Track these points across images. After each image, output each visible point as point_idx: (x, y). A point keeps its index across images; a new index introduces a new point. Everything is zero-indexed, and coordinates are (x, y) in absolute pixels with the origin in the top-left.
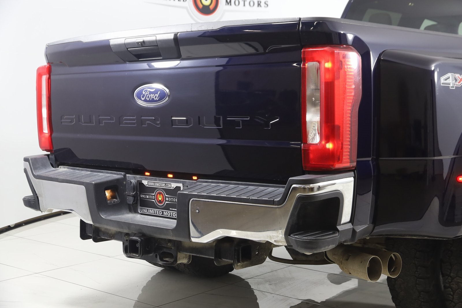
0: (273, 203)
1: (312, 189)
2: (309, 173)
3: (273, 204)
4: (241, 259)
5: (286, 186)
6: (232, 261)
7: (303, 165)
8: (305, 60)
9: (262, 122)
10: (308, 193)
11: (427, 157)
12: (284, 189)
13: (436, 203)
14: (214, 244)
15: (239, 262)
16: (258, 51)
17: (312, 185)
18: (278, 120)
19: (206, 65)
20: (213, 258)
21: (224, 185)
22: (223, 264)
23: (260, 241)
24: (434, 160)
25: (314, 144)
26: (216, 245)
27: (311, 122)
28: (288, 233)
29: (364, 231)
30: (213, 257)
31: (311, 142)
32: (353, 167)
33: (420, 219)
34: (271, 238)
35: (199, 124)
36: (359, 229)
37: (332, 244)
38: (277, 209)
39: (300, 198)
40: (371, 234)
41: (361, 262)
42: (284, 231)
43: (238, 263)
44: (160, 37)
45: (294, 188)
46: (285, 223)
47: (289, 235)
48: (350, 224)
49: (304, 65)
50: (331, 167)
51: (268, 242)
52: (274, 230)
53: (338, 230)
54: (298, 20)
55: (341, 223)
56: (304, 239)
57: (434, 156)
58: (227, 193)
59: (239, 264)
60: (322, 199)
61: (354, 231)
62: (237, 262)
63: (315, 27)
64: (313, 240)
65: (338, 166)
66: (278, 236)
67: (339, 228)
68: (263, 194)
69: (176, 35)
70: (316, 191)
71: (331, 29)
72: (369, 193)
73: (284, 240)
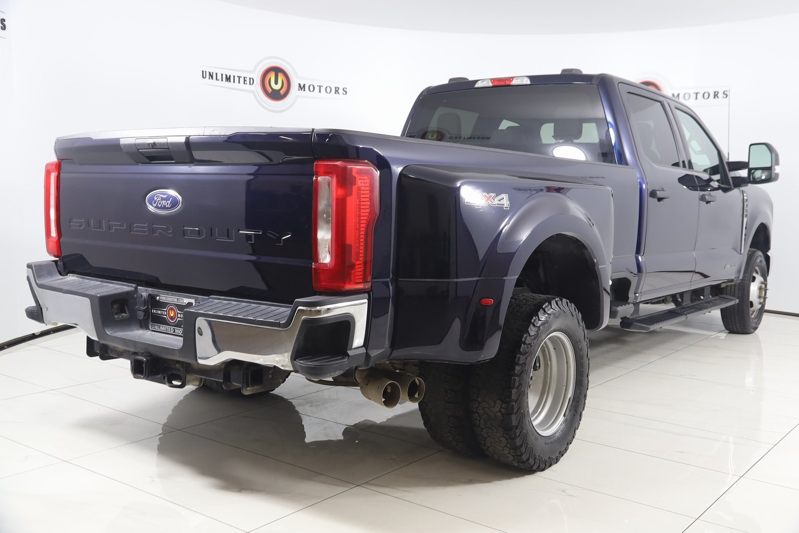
0: (278, 325)
1: (319, 312)
2: (320, 294)
3: (279, 327)
4: (250, 384)
5: (292, 306)
6: (241, 385)
7: (314, 285)
8: (317, 175)
9: (274, 238)
10: (314, 316)
11: (449, 278)
12: (290, 309)
14: (223, 366)
15: (248, 386)
16: (272, 161)
17: (318, 308)
18: (290, 236)
19: (223, 172)
20: (222, 381)
21: (236, 303)
22: (233, 388)
23: (268, 365)
24: (456, 282)
25: (325, 263)
26: (225, 367)
27: (323, 240)
28: (295, 357)
29: (380, 356)
30: (220, 379)
31: (322, 262)
32: (368, 289)
33: (440, 343)
34: (277, 362)
35: (211, 236)
36: (374, 353)
37: (339, 370)
38: (283, 333)
39: (305, 321)
40: (390, 358)
41: (378, 388)
42: (290, 354)
43: (247, 388)
44: (171, 140)
45: (299, 310)
46: (290, 346)
47: (295, 360)
48: (364, 348)
49: (317, 177)
50: (342, 289)
51: (275, 366)
52: (281, 353)
53: (348, 355)
54: (311, 131)
55: (353, 347)
56: (308, 365)
57: (457, 278)
58: (234, 312)
59: (248, 388)
60: (329, 323)
61: (367, 356)
62: (246, 386)
63: (330, 138)
64: (317, 366)
65: (348, 287)
66: (284, 361)
67: (350, 353)
68: (272, 315)
69: (188, 139)
70: (324, 314)
71: (348, 142)
72: (386, 315)
73: (290, 365)
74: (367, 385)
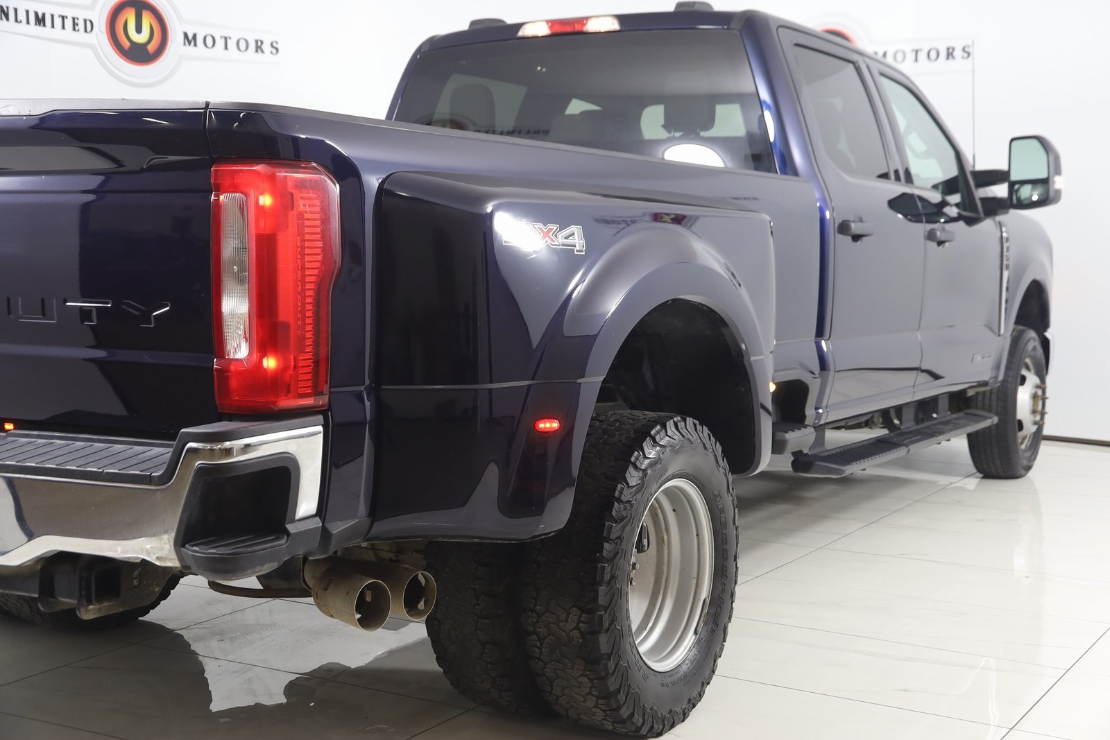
0: (149, 480)
1: (228, 452)
2: (231, 418)
3: (150, 484)
4: (93, 598)
5: (175, 443)
6: (76, 602)
7: (217, 402)
8: (219, 190)
9: (137, 313)
10: (220, 459)
11: (477, 382)
12: (172, 449)
13: (492, 476)
14: (39, 567)
15: (90, 602)
16: (123, 166)
17: (227, 444)
18: (168, 308)
19: (30, 188)
20: (37, 596)
21: (63, 442)
22: (59, 608)
23: (129, 558)
24: (490, 390)
25: (237, 360)
26: (42, 569)
27: (232, 315)
28: (184, 539)
29: (351, 533)
30: (33, 593)
31: (232, 356)
32: (323, 406)
33: (464, 504)
34: (148, 553)
35: (9, 313)
36: (337, 528)
37: (270, 562)
38: (158, 493)
39: (202, 471)
40: (368, 537)
41: (348, 594)
42: (173, 535)
43: (88, 606)
45: (190, 450)
46: (173, 519)
47: (183, 546)
48: (318, 518)
49: (217, 195)
50: (272, 406)
51: (143, 560)
52: (154, 536)
53: (288, 533)
54: (204, 106)
55: (297, 517)
56: (209, 553)
57: (491, 382)
58: (59, 460)
59: (91, 607)
60: (248, 472)
61: (325, 533)
62: (85, 602)
63: (242, 122)
64: (230, 554)
65: (286, 403)
66: (161, 549)
67: (291, 528)
68: (135, 462)
70: (237, 455)
71: (275, 127)
72: (359, 459)
73: (174, 556)
74: (326, 589)
